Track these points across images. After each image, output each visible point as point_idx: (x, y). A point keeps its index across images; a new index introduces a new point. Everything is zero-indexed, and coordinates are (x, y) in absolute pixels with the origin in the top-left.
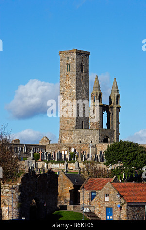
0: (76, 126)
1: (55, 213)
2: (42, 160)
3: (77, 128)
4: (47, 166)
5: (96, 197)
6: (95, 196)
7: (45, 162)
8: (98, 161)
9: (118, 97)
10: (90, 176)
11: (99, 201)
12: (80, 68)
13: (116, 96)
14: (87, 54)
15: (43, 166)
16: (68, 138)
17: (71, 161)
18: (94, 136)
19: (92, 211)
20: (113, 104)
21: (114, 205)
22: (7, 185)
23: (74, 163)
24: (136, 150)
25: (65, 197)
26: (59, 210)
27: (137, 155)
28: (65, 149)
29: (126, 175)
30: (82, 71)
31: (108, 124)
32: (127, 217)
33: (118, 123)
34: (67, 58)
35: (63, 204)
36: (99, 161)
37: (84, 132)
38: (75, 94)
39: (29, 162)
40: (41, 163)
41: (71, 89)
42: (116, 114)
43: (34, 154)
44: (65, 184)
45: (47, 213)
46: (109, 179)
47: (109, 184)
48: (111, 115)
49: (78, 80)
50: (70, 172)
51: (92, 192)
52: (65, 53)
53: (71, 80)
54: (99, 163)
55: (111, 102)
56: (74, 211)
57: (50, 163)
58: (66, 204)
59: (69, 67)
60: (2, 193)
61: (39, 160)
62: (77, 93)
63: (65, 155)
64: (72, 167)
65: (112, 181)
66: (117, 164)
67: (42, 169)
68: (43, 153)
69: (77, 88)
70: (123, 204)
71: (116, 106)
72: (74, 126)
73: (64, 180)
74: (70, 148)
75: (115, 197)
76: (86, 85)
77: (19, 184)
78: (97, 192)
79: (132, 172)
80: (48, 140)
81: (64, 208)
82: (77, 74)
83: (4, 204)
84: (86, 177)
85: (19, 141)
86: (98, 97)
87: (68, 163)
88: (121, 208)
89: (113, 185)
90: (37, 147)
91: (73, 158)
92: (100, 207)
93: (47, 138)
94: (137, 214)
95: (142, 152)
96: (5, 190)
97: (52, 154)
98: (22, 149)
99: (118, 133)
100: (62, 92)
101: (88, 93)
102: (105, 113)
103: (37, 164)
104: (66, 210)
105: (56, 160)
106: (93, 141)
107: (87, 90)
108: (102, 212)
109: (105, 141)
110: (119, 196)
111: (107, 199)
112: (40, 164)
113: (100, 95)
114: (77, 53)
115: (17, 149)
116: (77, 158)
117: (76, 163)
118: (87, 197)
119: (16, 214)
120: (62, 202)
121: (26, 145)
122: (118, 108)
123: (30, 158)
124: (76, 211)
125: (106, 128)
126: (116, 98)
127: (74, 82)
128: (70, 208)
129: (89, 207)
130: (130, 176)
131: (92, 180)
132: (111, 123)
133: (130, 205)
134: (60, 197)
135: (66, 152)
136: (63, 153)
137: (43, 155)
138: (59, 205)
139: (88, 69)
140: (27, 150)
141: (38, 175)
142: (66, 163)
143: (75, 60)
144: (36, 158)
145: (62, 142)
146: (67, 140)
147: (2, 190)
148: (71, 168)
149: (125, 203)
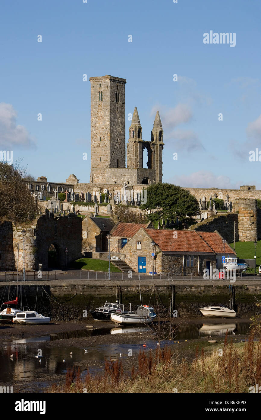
0: (111, 164)
1: (77, 261)
2: (68, 201)
3: (111, 166)
4: (74, 208)
5: (127, 245)
6: (126, 243)
7: (72, 204)
8: (134, 205)
9: (161, 133)
10: (120, 221)
11: (130, 249)
12: (115, 97)
13: (158, 132)
14: (123, 82)
15: (68, 207)
16: (101, 177)
17: (102, 203)
18: (131, 176)
19: (122, 259)
20: (155, 141)
21: (148, 253)
22: (20, 228)
23: (106, 205)
24: (177, 194)
25: (90, 243)
26: (83, 257)
27: (178, 199)
28: (97, 189)
29: (166, 222)
30: (117, 100)
31: (149, 164)
32: (162, 267)
33: (161, 163)
34: (99, 85)
35: (88, 251)
36: (136, 204)
37: (119, 171)
38: (109, 127)
39: (52, 203)
40: (67, 204)
41: (104, 122)
42: (158, 152)
43: (59, 194)
44: (91, 229)
45: (70, 260)
46: (143, 225)
47: (142, 231)
48: (153, 153)
49: (112, 111)
50: (101, 216)
51: (122, 239)
52: (97, 79)
53: (104, 111)
54: (136, 207)
55: (152, 139)
56: (101, 259)
57: (77, 205)
58: (91, 251)
59: (102, 95)
60: (14, 236)
61: (64, 201)
62: (111, 126)
63: (95, 196)
64: (104, 210)
65: (146, 227)
66: (155, 208)
67: (67, 211)
68: (70, 193)
69: (111, 121)
70: (158, 253)
71: (158, 143)
72: (108, 164)
73: (89, 224)
74: (102, 189)
75: (149, 246)
76: (122, 118)
77: (34, 227)
78: (128, 238)
79: (173, 218)
80: (76, 178)
81: (89, 255)
82: (111, 104)
83: (16, 248)
84: (116, 222)
85: (46, 179)
86: (137, 132)
87: (98, 205)
88: (155, 257)
89: (146, 232)
90: (62, 186)
91: (105, 201)
92: (131, 256)
93: (75, 176)
94: (174, 265)
95: (184, 196)
96: (18, 233)
97: (80, 195)
98: (45, 187)
99: (161, 174)
100: (93, 124)
101: (124, 126)
102: (146, 150)
103: (62, 205)
104: (92, 257)
105: (85, 201)
106: (130, 182)
107: (123, 124)
108: (134, 261)
109: (145, 182)
110: (153, 244)
111: (139, 247)
112: (66, 206)
113: (140, 130)
114: (111, 80)
115: (39, 187)
116: (109, 200)
117: (109, 206)
118: (116, 245)
119: (31, 259)
120: (86, 249)
121: (50, 183)
122: (162, 146)
123: (54, 198)
124: (104, 258)
125: (147, 167)
126: (158, 134)
127: (108, 113)
128: (96, 255)
129: (118, 254)
130: (170, 222)
131: (123, 226)
132: (152, 162)
133: (166, 254)
134: (85, 243)
135: (97, 193)
136: (94, 194)
137: (69, 196)
138: (83, 252)
139: (124, 100)
140: (51, 189)
141: (57, 218)
142: (96, 206)
143: (109, 88)
144: (62, 199)
145: (94, 182)
146: (99, 180)
147: (14, 233)
148: (102, 211)
149: (160, 252)
